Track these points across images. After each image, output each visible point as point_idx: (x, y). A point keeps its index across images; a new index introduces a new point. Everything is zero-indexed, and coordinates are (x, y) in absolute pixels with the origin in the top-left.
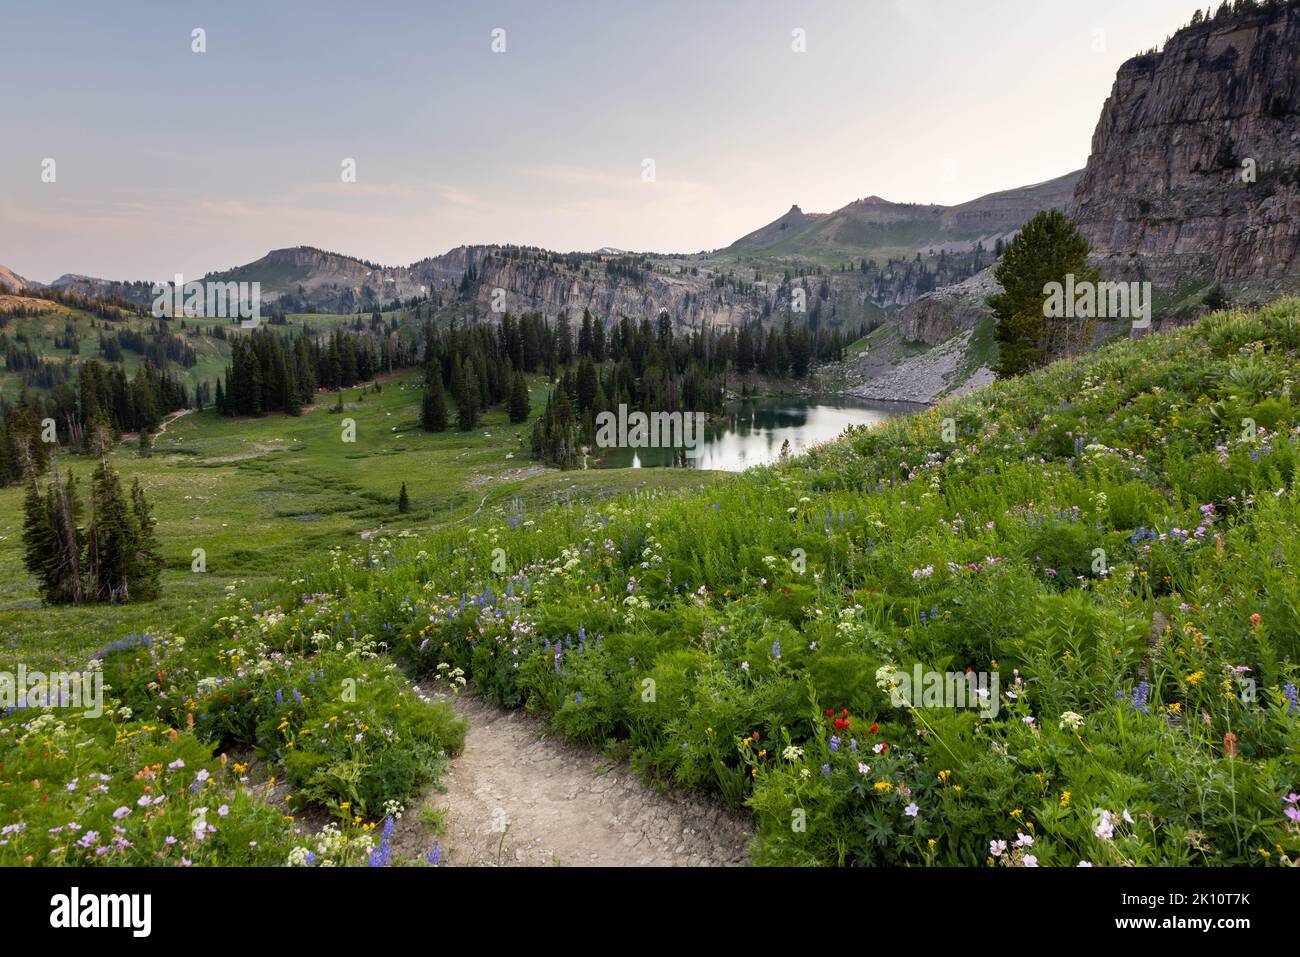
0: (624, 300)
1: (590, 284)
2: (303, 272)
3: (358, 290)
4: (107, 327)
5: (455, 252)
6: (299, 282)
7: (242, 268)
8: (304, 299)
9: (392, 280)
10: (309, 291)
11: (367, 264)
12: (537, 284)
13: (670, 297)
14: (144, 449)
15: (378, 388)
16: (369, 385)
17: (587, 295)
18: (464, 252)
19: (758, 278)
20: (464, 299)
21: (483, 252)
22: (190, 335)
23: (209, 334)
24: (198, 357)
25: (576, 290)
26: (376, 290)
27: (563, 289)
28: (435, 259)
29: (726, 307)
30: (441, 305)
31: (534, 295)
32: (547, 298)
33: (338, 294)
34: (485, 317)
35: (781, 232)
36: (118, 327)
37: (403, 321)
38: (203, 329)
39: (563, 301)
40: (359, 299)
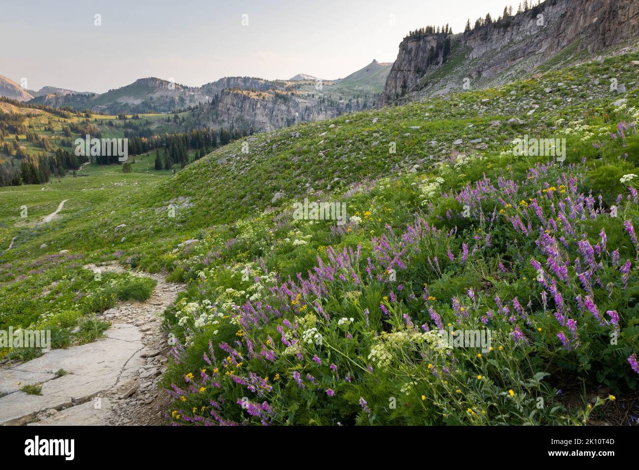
0: (279, 110)
1: (265, 103)
2: (152, 90)
3: (177, 98)
4: (65, 121)
5: (222, 80)
6: (151, 95)
7: (125, 88)
8: (153, 102)
9: (193, 93)
10: (155, 99)
11: (181, 86)
12: (243, 103)
13: (299, 108)
14: (74, 175)
15: (148, 155)
16: (145, 154)
17: (264, 108)
18: (226, 80)
19: (341, 99)
20: (213, 109)
21: (234, 80)
22: (99, 125)
23: (106, 124)
24: (102, 134)
25: (259, 106)
26: (185, 98)
27: (253, 105)
28: (213, 84)
29: (324, 112)
30: (203, 111)
31: (241, 107)
32: (247, 109)
33: (168, 100)
34: (221, 117)
35: (366, 73)
36: (69, 121)
37: (187, 118)
38: (104, 122)
39: (254, 110)
40: (178, 103)
